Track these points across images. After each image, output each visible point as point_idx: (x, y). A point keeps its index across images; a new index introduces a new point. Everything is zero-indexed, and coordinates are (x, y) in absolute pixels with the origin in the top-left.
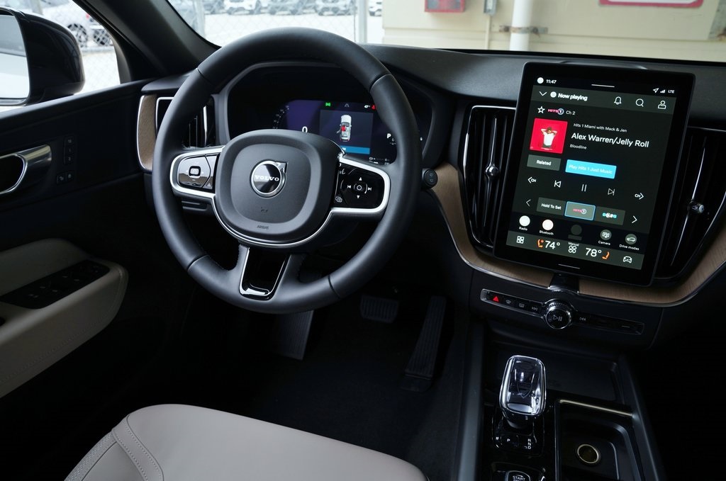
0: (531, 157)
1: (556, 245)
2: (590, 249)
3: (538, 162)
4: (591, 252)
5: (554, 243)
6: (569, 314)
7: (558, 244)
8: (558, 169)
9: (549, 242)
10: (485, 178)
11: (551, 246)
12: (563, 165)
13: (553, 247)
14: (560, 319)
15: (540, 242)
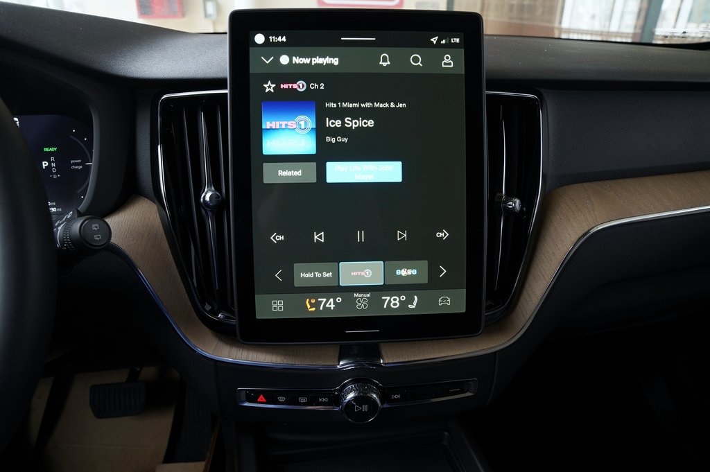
0: (267, 167)
1: (335, 302)
2: (388, 298)
3: (281, 173)
4: (390, 302)
5: (332, 300)
6: (375, 396)
7: (339, 300)
8: (313, 180)
9: (325, 300)
10: (203, 212)
11: (327, 306)
12: (322, 173)
13: (332, 306)
14: (365, 408)
15: (310, 302)
